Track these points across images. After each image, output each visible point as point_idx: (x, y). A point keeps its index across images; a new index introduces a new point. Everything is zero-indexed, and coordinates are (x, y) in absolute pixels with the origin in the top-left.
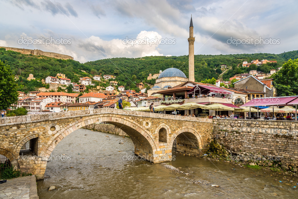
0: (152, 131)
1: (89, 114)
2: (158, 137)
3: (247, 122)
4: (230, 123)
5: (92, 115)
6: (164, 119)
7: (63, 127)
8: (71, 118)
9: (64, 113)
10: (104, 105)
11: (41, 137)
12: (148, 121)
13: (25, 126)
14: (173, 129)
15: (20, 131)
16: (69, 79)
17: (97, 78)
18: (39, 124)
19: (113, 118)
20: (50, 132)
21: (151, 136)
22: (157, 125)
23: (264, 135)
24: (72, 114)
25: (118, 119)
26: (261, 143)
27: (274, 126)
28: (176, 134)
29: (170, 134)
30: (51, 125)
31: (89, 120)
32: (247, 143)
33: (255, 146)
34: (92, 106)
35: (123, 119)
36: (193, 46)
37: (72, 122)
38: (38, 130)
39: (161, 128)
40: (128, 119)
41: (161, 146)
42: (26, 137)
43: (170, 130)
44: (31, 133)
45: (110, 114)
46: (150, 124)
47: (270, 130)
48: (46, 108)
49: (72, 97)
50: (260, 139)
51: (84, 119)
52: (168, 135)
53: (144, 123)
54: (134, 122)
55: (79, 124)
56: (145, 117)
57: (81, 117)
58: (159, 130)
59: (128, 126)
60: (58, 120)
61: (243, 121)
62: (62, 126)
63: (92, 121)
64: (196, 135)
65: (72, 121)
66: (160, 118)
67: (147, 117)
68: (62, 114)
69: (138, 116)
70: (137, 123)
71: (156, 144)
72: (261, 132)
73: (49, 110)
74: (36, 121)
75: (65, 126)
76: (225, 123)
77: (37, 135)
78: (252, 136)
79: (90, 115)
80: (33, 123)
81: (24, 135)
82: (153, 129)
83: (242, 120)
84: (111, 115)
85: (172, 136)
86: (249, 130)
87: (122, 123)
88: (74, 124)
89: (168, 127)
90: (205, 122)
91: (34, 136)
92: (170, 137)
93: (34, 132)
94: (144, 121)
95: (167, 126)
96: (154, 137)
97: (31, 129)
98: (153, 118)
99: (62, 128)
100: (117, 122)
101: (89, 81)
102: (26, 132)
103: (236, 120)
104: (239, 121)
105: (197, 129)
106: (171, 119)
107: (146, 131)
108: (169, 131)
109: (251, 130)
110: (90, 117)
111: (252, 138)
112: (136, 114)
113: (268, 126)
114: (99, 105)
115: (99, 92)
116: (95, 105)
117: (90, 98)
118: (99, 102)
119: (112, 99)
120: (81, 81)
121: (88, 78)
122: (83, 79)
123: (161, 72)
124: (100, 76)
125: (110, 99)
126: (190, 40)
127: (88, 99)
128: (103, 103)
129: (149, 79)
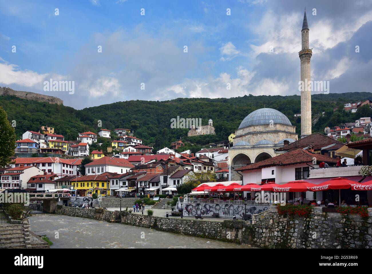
16: (61, 136)
17: (105, 134)
34: (115, 181)
36: (309, 65)
48: (30, 185)
49: (70, 165)
73: (36, 189)
101: (93, 139)
114: (128, 180)
115: (114, 156)
116: (120, 179)
117: (104, 167)
118: (128, 174)
119: (151, 168)
120: (80, 139)
121: (92, 134)
122: (84, 135)
123: (212, 123)
124: (109, 131)
125: (147, 168)
126: (304, 54)
127: (102, 169)
128: (135, 175)
129: (192, 134)
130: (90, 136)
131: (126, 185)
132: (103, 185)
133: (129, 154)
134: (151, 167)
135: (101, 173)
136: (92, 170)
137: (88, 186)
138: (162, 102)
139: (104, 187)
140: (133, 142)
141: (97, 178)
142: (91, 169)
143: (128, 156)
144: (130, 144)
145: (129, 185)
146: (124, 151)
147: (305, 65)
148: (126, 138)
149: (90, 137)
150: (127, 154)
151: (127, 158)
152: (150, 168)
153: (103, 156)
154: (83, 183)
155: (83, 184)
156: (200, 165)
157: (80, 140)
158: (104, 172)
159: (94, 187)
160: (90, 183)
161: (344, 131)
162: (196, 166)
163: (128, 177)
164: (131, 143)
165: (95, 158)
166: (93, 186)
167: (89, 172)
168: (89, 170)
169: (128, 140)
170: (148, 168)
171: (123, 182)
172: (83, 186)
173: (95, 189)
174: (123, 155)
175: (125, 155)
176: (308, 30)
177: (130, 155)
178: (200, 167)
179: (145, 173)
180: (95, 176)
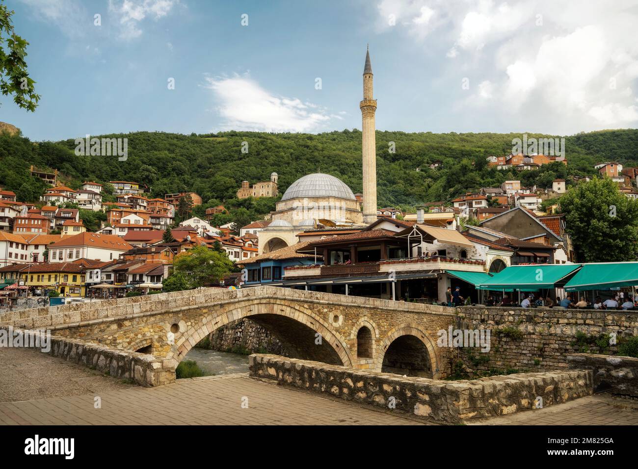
0: (344, 333)
1: (235, 298)
2: (356, 345)
3: (526, 313)
4: (494, 316)
5: (241, 301)
6: (367, 308)
7: (191, 325)
8: (206, 307)
9: (194, 298)
10: (131, 269)
11: (156, 344)
12: (338, 313)
13: (130, 324)
14: (383, 329)
15: (122, 333)
18: (152, 319)
19: (276, 307)
20: (171, 336)
21: (344, 344)
22: (354, 321)
23: (559, 339)
24: (206, 299)
25: (284, 308)
26: (553, 354)
27: (577, 319)
28: (389, 339)
29: (378, 341)
30: (173, 321)
31: (234, 312)
32: (528, 355)
33: (543, 361)
35: (294, 308)
36: (372, 120)
37: (206, 315)
38: (152, 330)
39: (361, 327)
40: (302, 309)
41: (361, 365)
42: (132, 344)
43: (377, 331)
44: (140, 336)
45: (272, 298)
46: (341, 318)
47: (569, 327)
49: (23, 245)
50: (552, 346)
51: (227, 308)
52: (374, 342)
53: (331, 316)
54: (313, 315)
55: (218, 319)
56: (333, 304)
57: (222, 305)
58: (357, 331)
59: (303, 322)
60: (184, 310)
61: (518, 312)
62: (190, 323)
63: (240, 313)
64: (425, 341)
65: (207, 313)
66: (359, 307)
67: (335, 305)
68: (191, 299)
69: (321, 301)
70: (319, 318)
71: (352, 361)
72: (553, 332)
74: (149, 313)
75: (196, 324)
76: (483, 316)
77: (149, 341)
78: (536, 341)
79: (236, 300)
80: (144, 316)
81: (128, 340)
82: (346, 328)
83: (517, 309)
84: (272, 301)
85: (382, 343)
86: (530, 328)
87: (291, 316)
88: (209, 318)
89: (374, 325)
90: (442, 315)
91: (144, 342)
92: (378, 347)
93: (144, 335)
94: (330, 313)
95: (371, 322)
96: (349, 346)
97: (141, 330)
98: (347, 306)
99: (190, 327)
100: (283, 314)
102: (131, 335)
103: (505, 311)
104: (510, 312)
105: (427, 329)
106: (380, 309)
107: (334, 332)
108: (375, 334)
109: (534, 329)
110: (237, 305)
111: (536, 345)
112: (317, 298)
113: (566, 321)
114: (115, 271)
115: (103, 230)
116: (102, 269)
117: (81, 250)
118: (116, 262)
119: (153, 254)
120: (46, 200)
121: (67, 191)
122: (53, 192)
123: (276, 178)
124: (99, 186)
125: (147, 254)
126: (366, 106)
127: (78, 253)
128: (127, 263)
129: (242, 196)
130: (64, 194)
131: (110, 279)
132: (75, 279)
133: (128, 228)
134: (153, 252)
135: (74, 259)
136: (61, 253)
137: (49, 280)
138: (201, 136)
139: (76, 281)
140: (140, 206)
141: (65, 268)
142: (58, 252)
143: (126, 230)
144: (136, 208)
145: (116, 280)
146: (122, 222)
147: (367, 120)
148: (128, 198)
149: (64, 196)
150: (124, 228)
151: (124, 233)
152: (151, 253)
153: (84, 230)
154: (41, 275)
155: (40, 278)
156: (237, 250)
157: (44, 200)
158: (80, 257)
159: (59, 283)
160: (53, 276)
161: (477, 201)
162: (231, 251)
163: (115, 267)
164: (138, 207)
165: (68, 234)
166: (58, 281)
167: (54, 258)
168: (54, 254)
169: (132, 201)
170: (149, 253)
171: (107, 275)
172: (40, 280)
173: (60, 285)
174: (118, 229)
175: (121, 229)
176: (371, 76)
177: (131, 228)
178: (237, 253)
179: (144, 261)
180: (64, 263)
